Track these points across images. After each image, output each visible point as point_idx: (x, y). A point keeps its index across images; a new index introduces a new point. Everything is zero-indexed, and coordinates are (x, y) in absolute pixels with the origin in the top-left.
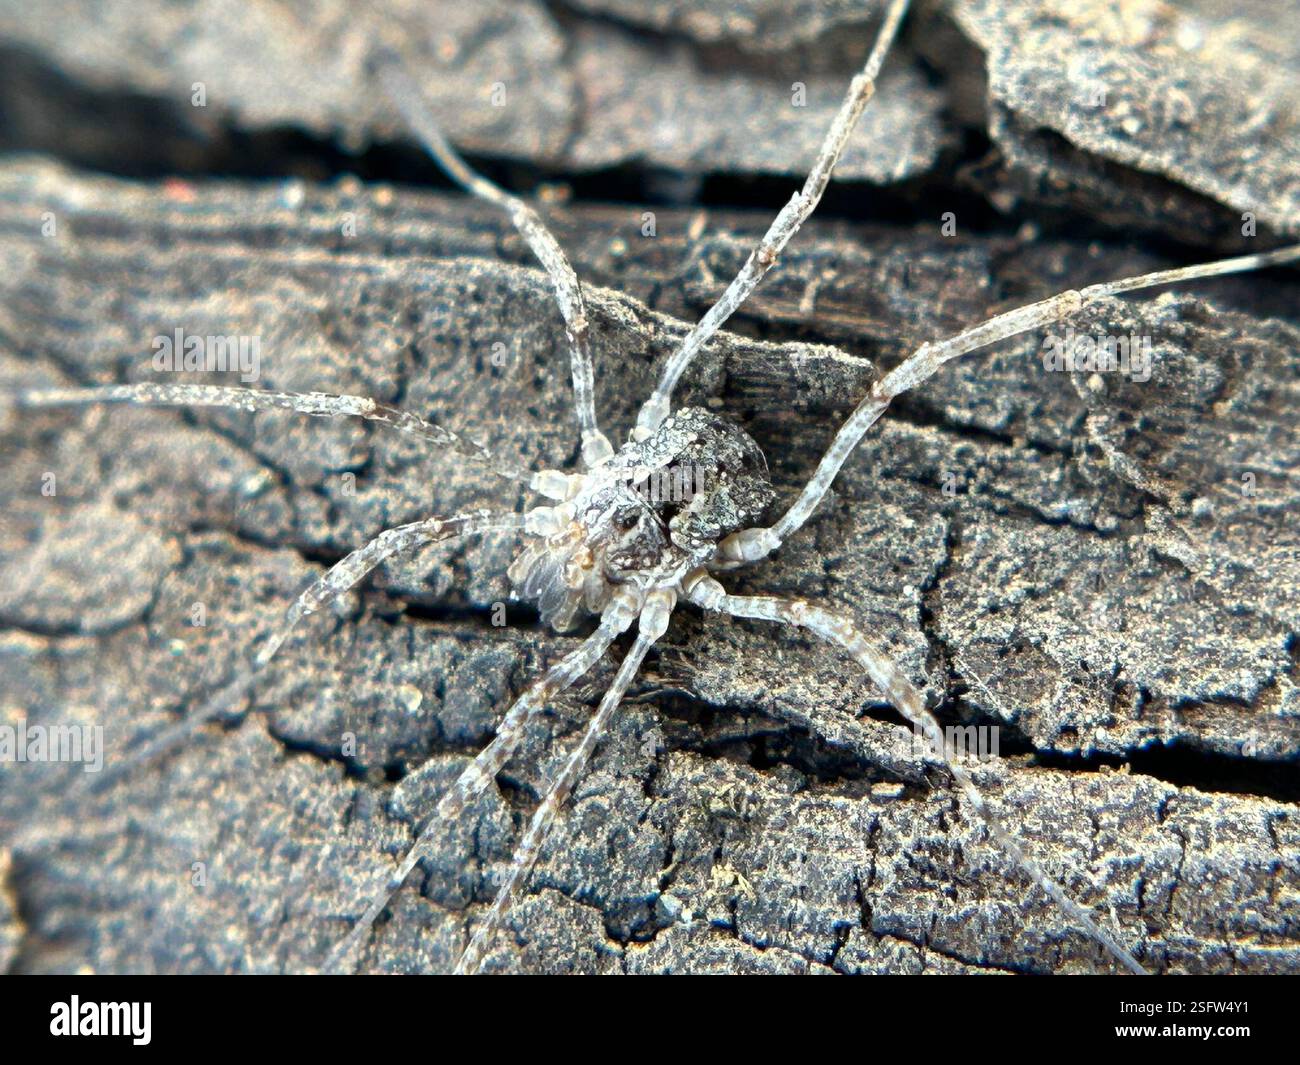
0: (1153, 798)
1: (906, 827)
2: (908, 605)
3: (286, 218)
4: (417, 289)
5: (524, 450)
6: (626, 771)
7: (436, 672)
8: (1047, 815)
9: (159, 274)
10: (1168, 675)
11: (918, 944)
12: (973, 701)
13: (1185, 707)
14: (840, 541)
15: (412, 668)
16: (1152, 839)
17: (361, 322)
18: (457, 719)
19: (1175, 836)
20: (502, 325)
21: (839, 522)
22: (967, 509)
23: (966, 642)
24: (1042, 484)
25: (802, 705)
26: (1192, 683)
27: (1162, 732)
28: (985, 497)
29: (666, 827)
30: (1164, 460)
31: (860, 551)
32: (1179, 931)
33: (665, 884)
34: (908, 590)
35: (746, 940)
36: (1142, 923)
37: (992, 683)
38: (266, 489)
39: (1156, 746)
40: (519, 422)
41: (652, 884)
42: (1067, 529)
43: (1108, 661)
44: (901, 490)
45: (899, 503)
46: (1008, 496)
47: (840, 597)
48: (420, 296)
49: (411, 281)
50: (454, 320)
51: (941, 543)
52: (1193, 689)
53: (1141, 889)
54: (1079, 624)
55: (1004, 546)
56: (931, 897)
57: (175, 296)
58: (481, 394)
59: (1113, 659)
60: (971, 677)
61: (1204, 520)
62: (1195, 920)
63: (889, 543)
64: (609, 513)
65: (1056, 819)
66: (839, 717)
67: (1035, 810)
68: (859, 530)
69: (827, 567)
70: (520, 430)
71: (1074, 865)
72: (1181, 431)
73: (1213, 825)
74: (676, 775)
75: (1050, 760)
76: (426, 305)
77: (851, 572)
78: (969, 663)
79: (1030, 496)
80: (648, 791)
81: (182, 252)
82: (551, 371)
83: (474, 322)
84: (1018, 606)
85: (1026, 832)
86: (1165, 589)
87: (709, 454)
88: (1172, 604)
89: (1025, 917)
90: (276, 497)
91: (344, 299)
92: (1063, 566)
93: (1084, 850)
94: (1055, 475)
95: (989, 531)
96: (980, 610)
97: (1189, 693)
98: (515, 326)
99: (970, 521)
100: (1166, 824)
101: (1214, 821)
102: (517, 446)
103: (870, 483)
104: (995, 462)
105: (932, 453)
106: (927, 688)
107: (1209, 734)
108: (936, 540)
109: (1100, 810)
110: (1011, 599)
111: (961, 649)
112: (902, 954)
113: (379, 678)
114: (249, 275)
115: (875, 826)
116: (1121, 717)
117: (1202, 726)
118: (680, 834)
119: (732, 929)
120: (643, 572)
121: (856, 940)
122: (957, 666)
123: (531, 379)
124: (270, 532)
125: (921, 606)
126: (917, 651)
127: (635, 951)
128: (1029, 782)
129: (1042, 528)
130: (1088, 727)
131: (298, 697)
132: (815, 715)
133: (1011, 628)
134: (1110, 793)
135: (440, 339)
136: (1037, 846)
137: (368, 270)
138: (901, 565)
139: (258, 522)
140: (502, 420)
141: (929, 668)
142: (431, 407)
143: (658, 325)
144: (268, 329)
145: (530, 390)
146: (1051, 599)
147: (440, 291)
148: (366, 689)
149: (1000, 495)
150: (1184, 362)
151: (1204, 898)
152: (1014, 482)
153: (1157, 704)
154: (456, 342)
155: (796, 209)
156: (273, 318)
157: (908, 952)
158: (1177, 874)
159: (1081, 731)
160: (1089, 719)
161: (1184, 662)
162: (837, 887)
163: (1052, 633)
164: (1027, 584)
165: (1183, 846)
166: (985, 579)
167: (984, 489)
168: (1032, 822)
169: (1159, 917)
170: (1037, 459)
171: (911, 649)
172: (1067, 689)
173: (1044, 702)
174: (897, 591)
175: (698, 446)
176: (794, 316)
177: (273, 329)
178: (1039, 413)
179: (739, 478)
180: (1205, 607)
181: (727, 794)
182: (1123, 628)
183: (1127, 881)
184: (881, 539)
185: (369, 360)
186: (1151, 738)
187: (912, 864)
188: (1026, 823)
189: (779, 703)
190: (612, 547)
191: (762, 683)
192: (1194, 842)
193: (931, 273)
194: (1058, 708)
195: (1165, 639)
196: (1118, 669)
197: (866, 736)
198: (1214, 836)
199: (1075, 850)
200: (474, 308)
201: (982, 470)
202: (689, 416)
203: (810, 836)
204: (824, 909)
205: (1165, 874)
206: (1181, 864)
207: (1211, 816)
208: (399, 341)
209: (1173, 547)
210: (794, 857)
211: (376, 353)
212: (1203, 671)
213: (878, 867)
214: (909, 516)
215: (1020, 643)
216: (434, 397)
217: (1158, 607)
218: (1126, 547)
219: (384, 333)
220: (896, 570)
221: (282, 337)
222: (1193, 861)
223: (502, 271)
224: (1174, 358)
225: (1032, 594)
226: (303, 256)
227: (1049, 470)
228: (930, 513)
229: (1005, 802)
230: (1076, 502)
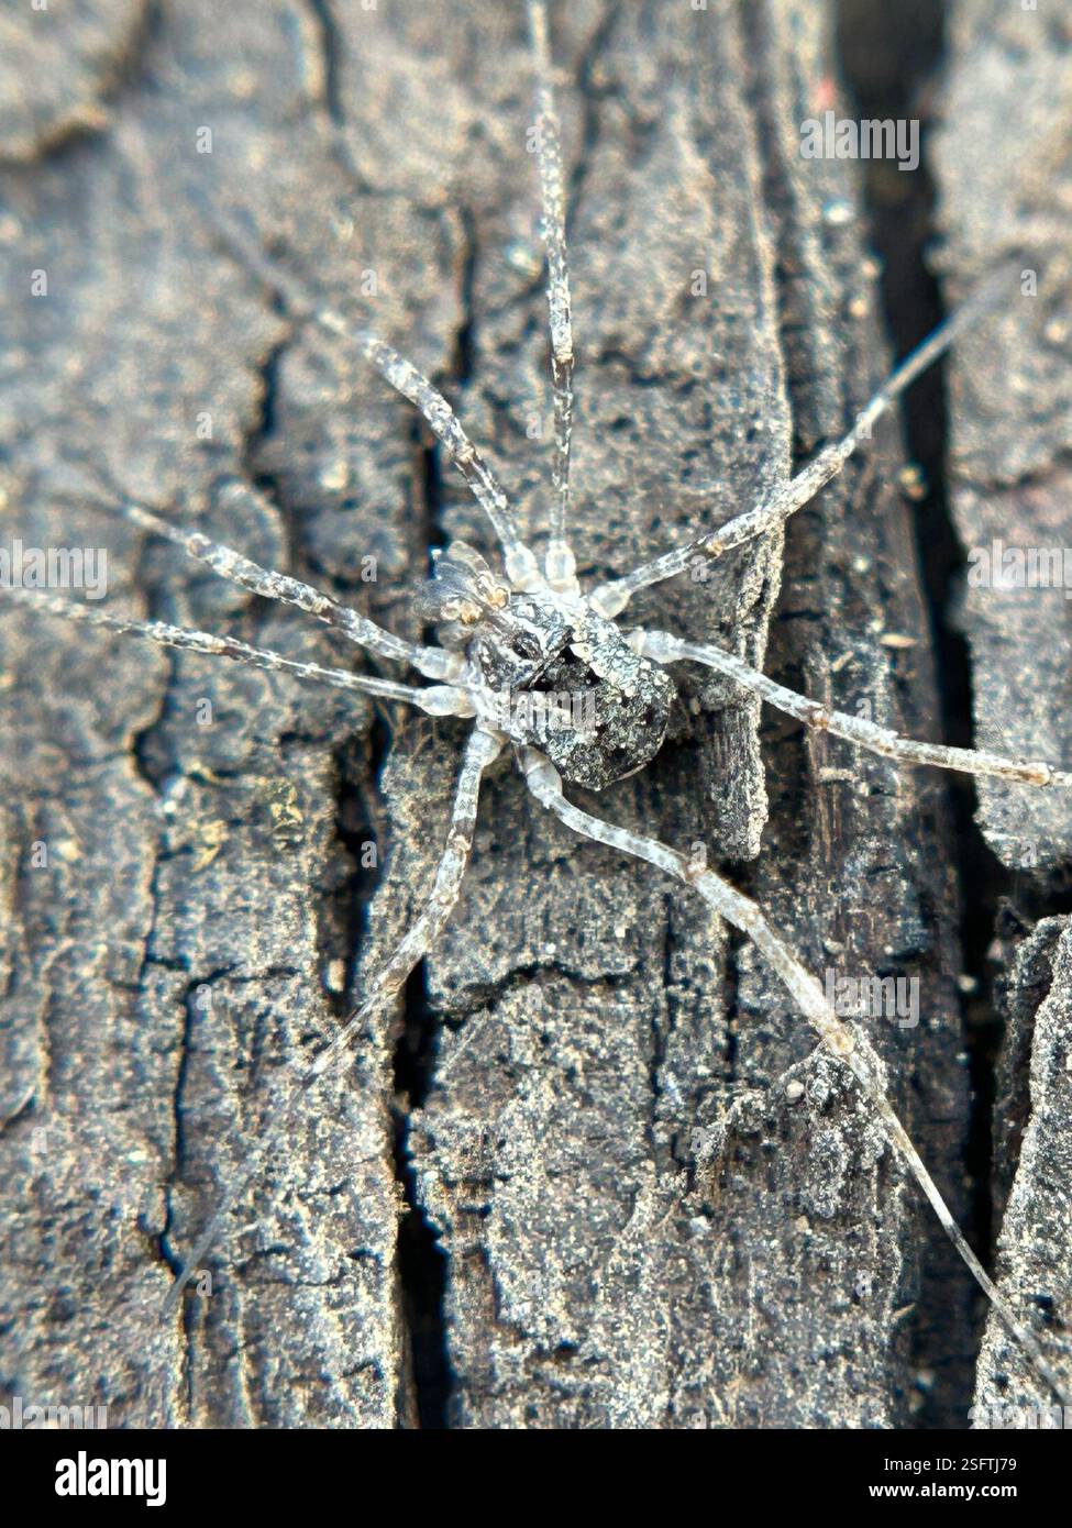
0: (373, 1242)
1: (297, 1003)
2: (535, 952)
3: (809, 213)
4: (749, 369)
5: (614, 524)
6: (304, 713)
7: (365, 497)
8: (335, 1141)
9: (716, 101)
10: (507, 1230)
11: (185, 1042)
12: (443, 1040)
13: (479, 1254)
14: (590, 868)
15: (368, 471)
16: (329, 1250)
17: (708, 322)
18: (326, 529)
19: (336, 1272)
20: (731, 466)
21: (611, 862)
22: (648, 989)
23: (506, 1020)
24: (692, 1058)
25: (400, 870)
26: (505, 1255)
27: (450, 1237)
28: (664, 1005)
29: (252, 766)
30: (739, 1177)
31: (582, 891)
32: (244, 1298)
33: (196, 778)
34: (551, 948)
35: (156, 871)
36: (247, 1258)
37: (469, 1055)
38: (519, 272)
39: (433, 1234)
40: (643, 511)
41: (195, 765)
42: (648, 1093)
43: (511, 1167)
44: (654, 917)
45: (640, 918)
46: (673, 1028)
47: (533, 882)
48: (743, 375)
49: (755, 360)
50: (727, 416)
51: (606, 971)
52: (500, 1259)
53: (278, 1250)
54: (546, 1130)
55: (617, 1035)
56: (232, 1043)
57: (697, 123)
58: (663, 465)
59: (514, 1171)
60: (469, 1033)
61: (684, 1231)
62: (261, 1310)
63: (595, 917)
64: (530, 628)
65: (334, 1149)
66: (397, 911)
67: (340, 1126)
68: (602, 885)
69: (561, 861)
70: (634, 514)
71: (287, 1178)
72: (772, 1188)
73: (355, 1308)
74: (306, 760)
75: (398, 1131)
76: (736, 384)
77: (560, 887)
78: (484, 1027)
79: (676, 1051)
80: (287, 738)
81: (744, 116)
82: (697, 531)
83: (728, 438)
84: (555, 1064)
85: (313, 1123)
86: (603, 1207)
87: (613, 714)
88: (588, 1219)
89: (229, 1141)
90: (515, 285)
91: (728, 298)
92: (607, 1099)
93: (306, 1185)
94: (703, 1070)
95: (629, 1016)
96: (541, 1025)
97: (494, 1254)
98: (732, 481)
99: (638, 995)
100: (349, 1261)
101: (360, 1308)
102: (616, 516)
103: (655, 884)
104: (703, 1006)
105: (697, 939)
106: (446, 991)
107: (457, 1285)
108: (608, 965)
109: (351, 1193)
110: (560, 1055)
111: (495, 1017)
112: (168, 1028)
113: (352, 440)
114: (732, 192)
115: (291, 972)
116: (459, 1192)
117: (465, 1274)
118: (249, 781)
119: (164, 855)
120: (483, 677)
121: (174, 981)
122: (476, 1016)
123: (687, 511)
124: (480, 289)
125: (536, 966)
126: (485, 972)
127: (126, 767)
128: (370, 1115)
129: (643, 1070)
130: (437, 1161)
131: (317, 364)
132: (394, 885)
133: (527, 1062)
134: (371, 1199)
135: (707, 407)
136: (302, 1139)
137: (759, 315)
138: (576, 936)
139: (487, 274)
140: (641, 493)
141: (470, 988)
142: (638, 418)
143: (753, 627)
144: (678, 229)
145: (675, 515)
146: (570, 1095)
147: (751, 394)
148: (337, 429)
149: (672, 1018)
150: (835, 1174)
151: (282, 1313)
152: (688, 1029)
153: (479, 1225)
154: (706, 425)
155: (876, 737)
156: (690, 230)
157: (173, 1034)
158: (300, 1283)
159: (432, 1156)
160: (445, 1160)
161: (525, 1243)
162: (223, 948)
163: (530, 1104)
164: (579, 1066)
165: (329, 1282)
166: (576, 1024)
167: (672, 1001)
168: (325, 1127)
169: (257, 1273)
170: (717, 1048)
171: (486, 966)
172: (473, 1132)
173: (458, 1111)
174: (548, 938)
175: (619, 700)
176: (814, 764)
177: (679, 234)
178: (765, 1039)
179: (597, 750)
180: (590, 1253)
181: (290, 817)
182: (552, 1174)
183: (284, 1234)
184: (598, 909)
185: (671, 340)
186: (440, 1226)
187: (262, 1017)
188: (323, 1122)
189: (399, 846)
190: (495, 639)
191: (415, 824)
192: (334, 1292)
193: (890, 894)
194: (449, 1127)
195: (548, 1218)
196: (505, 1179)
197: (383, 941)
198: (345, 1310)
199: (304, 1175)
200: (740, 434)
201: (694, 995)
202: (658, 683)
203: (270, 910)
204: (200, 940)
205: (297, 1271)
206: (309, 1284)
207: (364, 1303)
208: (697, 366)
209: (645, 1206)
210: (246, 898)
211: (679, 345)
212: (520, 1264)
213: (250, 985)
214: (627, 931)
215: (515, 1073)
216: (649, 419)
217: (582, 1205)
218: (638, 1159)
219: (703, 347)
220: (572, 932)
221: (672, 245)
222: (314, 1296)
223: (779, 452)
224: (835, 1164)
225: (571, 1074)
226: (764, 242)
227: (707, 1063)
228: (636, 953)
229: (343, 1095)
230: (679, 1099)
